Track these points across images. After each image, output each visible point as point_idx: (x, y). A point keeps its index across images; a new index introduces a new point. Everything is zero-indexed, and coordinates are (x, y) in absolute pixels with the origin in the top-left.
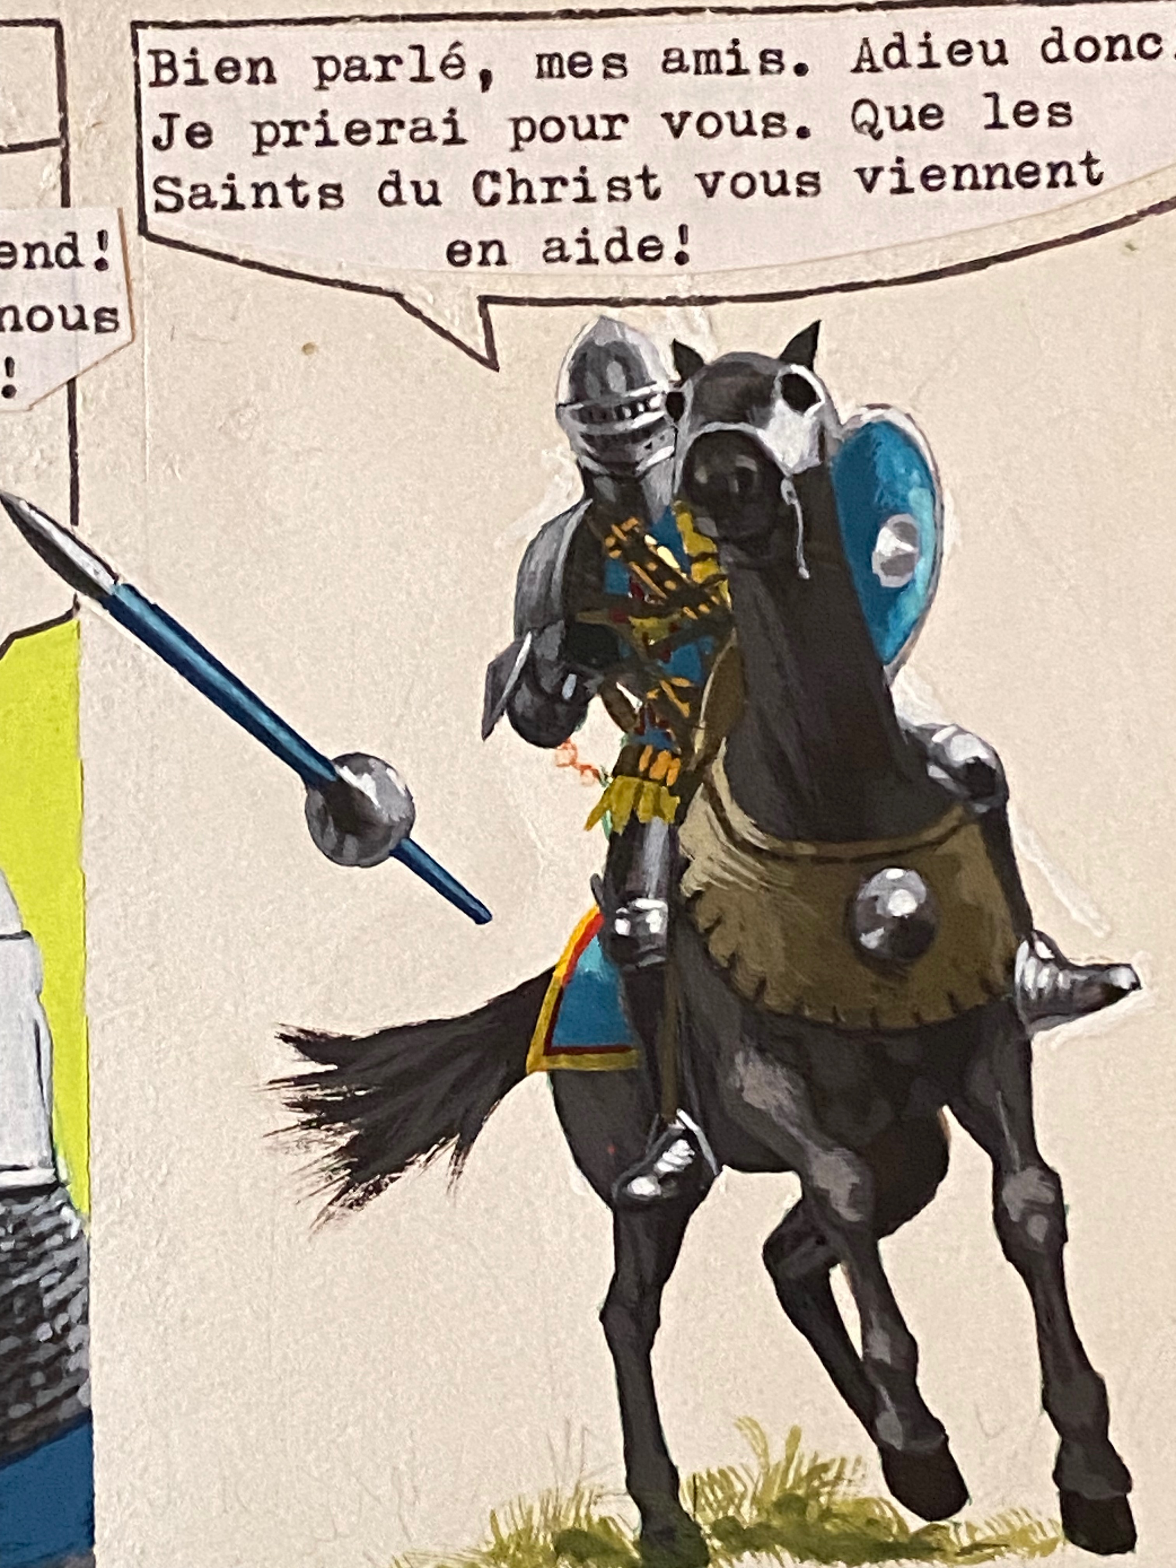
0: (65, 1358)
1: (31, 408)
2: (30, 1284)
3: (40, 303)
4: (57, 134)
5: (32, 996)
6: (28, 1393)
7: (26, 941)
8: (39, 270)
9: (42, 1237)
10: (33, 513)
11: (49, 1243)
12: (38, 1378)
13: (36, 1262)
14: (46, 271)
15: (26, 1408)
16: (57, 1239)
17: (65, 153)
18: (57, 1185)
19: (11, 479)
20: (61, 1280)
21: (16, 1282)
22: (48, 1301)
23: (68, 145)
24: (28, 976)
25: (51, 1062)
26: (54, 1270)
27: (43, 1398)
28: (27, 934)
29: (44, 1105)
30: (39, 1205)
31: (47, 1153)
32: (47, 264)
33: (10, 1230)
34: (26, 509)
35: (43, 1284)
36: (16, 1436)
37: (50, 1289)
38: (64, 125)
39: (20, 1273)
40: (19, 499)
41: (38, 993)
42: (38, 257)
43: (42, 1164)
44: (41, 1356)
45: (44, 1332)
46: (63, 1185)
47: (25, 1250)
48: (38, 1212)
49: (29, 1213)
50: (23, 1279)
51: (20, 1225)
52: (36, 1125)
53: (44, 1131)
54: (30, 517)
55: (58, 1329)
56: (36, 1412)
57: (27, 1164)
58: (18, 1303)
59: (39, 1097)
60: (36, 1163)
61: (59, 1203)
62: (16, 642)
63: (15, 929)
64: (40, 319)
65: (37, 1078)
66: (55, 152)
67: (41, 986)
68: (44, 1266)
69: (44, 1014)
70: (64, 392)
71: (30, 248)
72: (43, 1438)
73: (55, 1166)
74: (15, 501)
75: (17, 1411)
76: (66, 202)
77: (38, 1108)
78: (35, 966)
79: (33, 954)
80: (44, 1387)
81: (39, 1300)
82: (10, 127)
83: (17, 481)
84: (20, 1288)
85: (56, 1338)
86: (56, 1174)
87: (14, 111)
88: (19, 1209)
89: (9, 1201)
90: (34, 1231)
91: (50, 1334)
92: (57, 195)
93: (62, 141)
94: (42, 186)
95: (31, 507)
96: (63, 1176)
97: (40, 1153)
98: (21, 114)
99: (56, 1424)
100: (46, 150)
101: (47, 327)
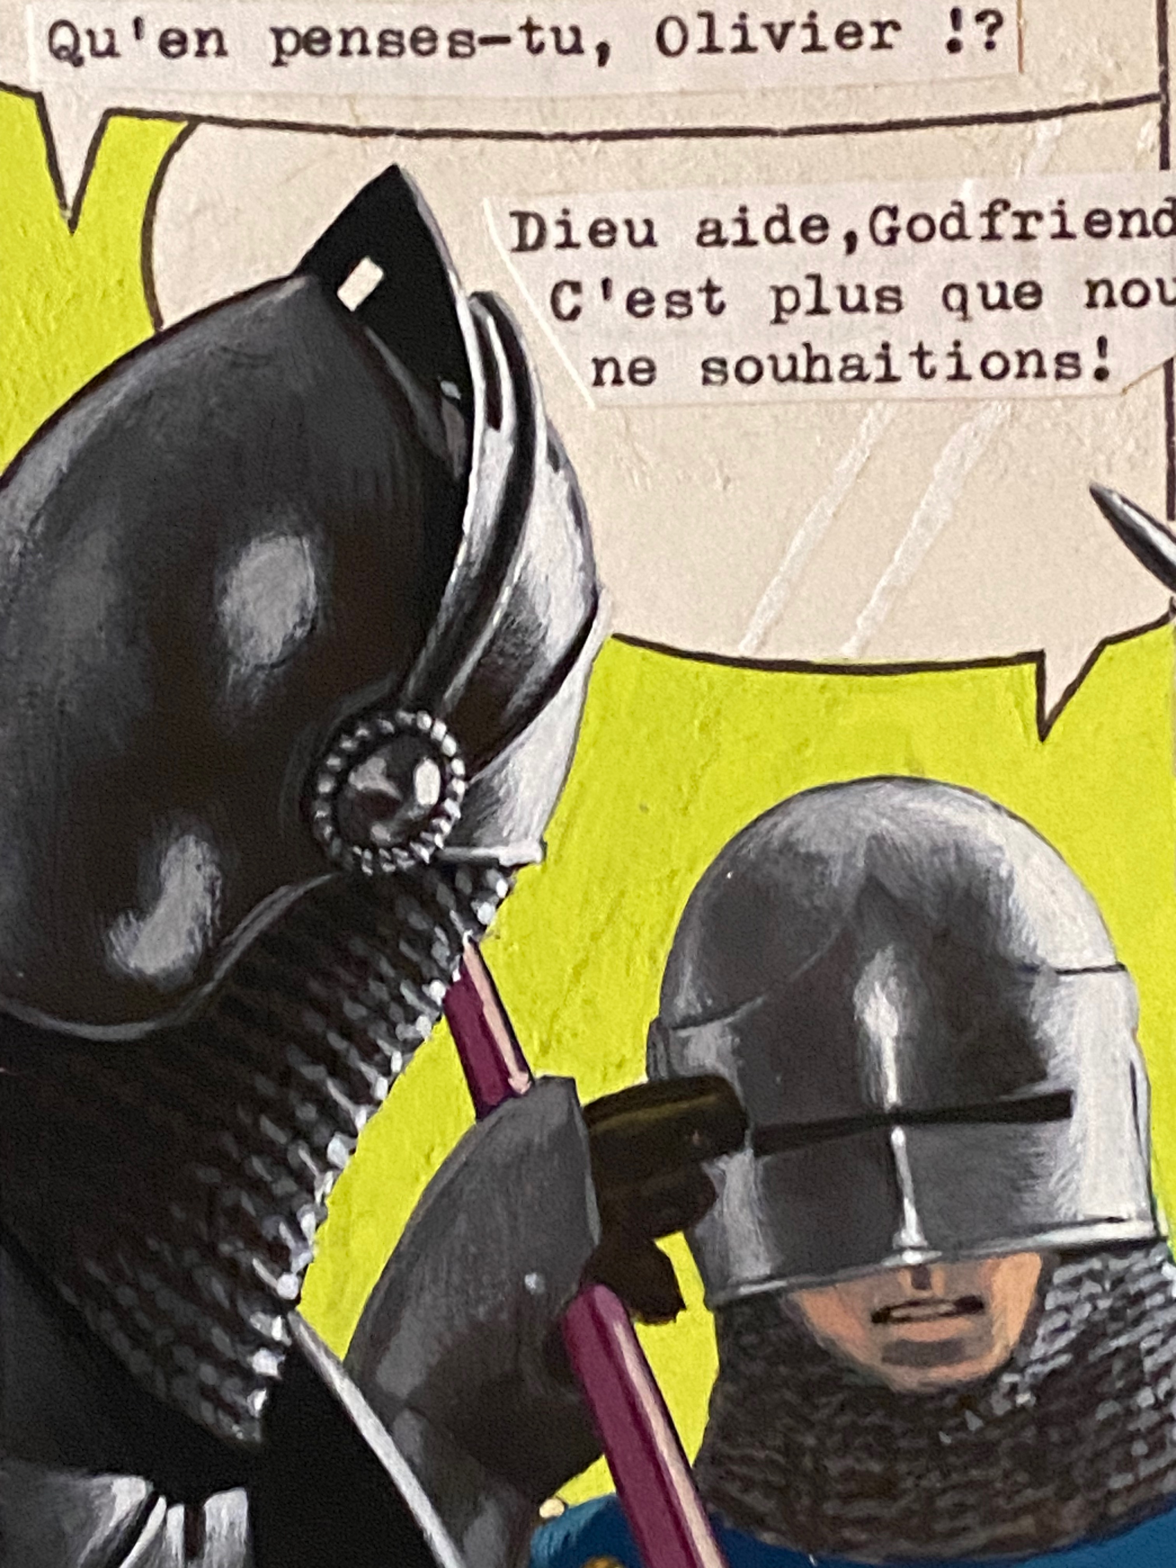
0: (1167, 1427)
1: (1124, 391)
2: (1128, 1346)
3: (1136, 275)
4: (1155, 89)
5: (1126, 1035)
6: (1129, 1463)
7: (1121, 974)
8: (1136, 240)
9: (1141, 1296)
10: (1126, 508)
11: (1148, 1303)
12: (1140, 1448)
13: (1137, 1322)
14: (1143, 241)
15: (1129, 1479)
16: (1159, 1299)
17: (1165, 110)
18: (1156, 1240)
19: (1103, 470)
20: (1164, 1342)
21: (1114, 1344)
22: (1149, 1364)
23: (1168, 101)
24: (1122, 1014)
25: (1149, 1107)
26: (1156, 1331)
27: (1145, 1469)
28: (1121, 967)
29: (1141, 1153)
30: (1138, 1261)
31: (1145, 1205)
32: (1144, 233)
33: (1107, 1286)
34: (1119, 502)
35: (1144, 1346)
36: (1117, 1508)
37: (1151, 1351)
38: (1164, 78)
39: (1117, 1334)
40: (1111, 492)
41: (1134, 1031)
42: (1135, 225)
43: (1141, 1217)
44: (1143, 1423)
45: (1145, 1398)
46: (1164, 1239)
47: (1125, 1308)
48: (1136, 1269)
49: (1128, 1269)
50: (1122, 1341)
51: (1119, 1281)
52: (1133, 1173)
53: (1142, 1179)
54: (1122, 511)
55: (1161, 1396)
56: (1138, 1483)
57: (1125, 1216)
58: (1118, 1365)
59: (1135, 1143)
60: (1134, 1215)
61: (1159, 1259)
62: (1109, 649)
63: (1108, 960)
64: (1136, 294)
65: (1133, 1123)
66: (1155, 109)
67: (1137, 1024)
68: (1146, 1327)
69: (1140, 1052)
70: (1160, 375)
71: (1126, 216)
72: (1147, 1511)
73: (1155, 1219)
74: (1107, 494)
75: (1118, 1482)
76: (1165, 164)
77: (1135, 1154)
78: (1131, 1001)
79: (1128, 988)
80: (1148, 1456)
81: (1140, 1362)
82: (1106, 83)
83: (1110, 471)
84: (1118, 1350)
85: (1158, 1405)
86: (1156, 1227)
87: (1110, 64)
88: (1117, 1265)
89: (1104, 1255)
90: (1133, 1289)
91: (1152, 1401)
92: (1155, 158)
93: (1161, 97)
94: (1140, 146)
95: (1125, 501)
96: (1164, 1231)
97: (1139, 1205)
98: (1118, 66)
99: (1160, 1497)
100: (1145, 106)
101: (1144, 302)
